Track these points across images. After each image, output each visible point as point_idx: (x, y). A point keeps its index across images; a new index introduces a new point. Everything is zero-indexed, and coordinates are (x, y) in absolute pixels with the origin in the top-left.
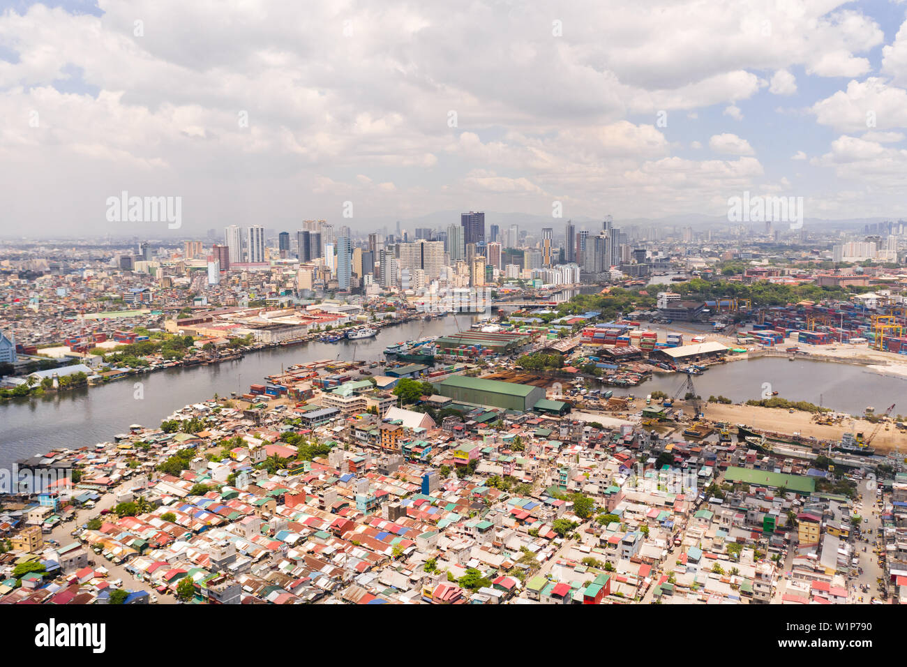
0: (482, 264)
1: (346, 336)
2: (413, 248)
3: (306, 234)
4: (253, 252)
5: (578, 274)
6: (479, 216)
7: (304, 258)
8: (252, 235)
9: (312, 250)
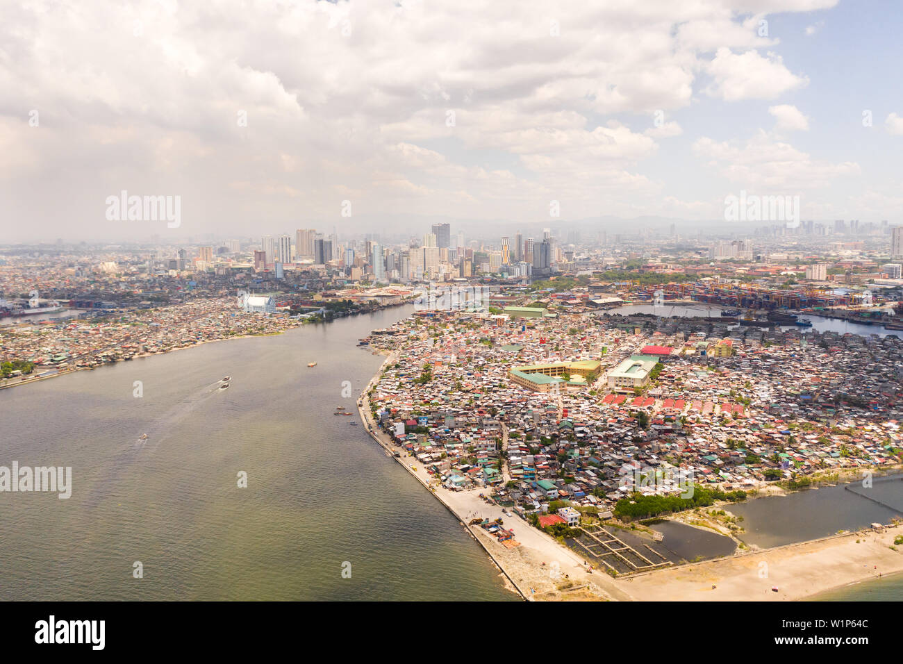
2: (418, 252)
3: (321, 242)
4: (283, 256)
5: (530, 269)
6: (447, 226)
7: (319, 260)
8: (282, 243)
9: (326, 254)
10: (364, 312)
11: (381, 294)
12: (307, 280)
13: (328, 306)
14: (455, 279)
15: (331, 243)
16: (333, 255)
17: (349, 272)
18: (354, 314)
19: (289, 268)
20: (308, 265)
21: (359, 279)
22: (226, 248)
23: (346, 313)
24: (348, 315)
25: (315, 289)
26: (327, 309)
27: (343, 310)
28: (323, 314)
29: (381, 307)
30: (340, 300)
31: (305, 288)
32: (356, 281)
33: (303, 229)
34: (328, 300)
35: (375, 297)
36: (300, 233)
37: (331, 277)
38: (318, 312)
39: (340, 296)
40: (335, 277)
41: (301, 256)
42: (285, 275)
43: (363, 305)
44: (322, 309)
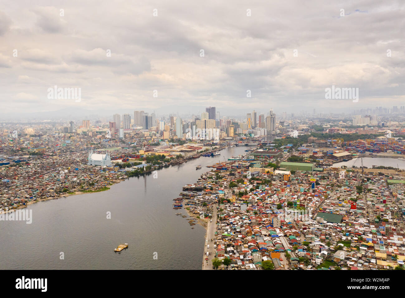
0: (233, 128)
1: (213, 154)
2: (202, 122)
3: (147, 117)
4: (125, 124)
5: (266, 132)
6: (214, 109)
7: (145, 127)
8: (125, 117)
9: (149, 123)
10: (173, 165)
11: (183, 149)
12: (137, 139)
13: (148, 160)
14: (225, 138)
15: (152, 117)
16: (153, 124)
17: (162, 134)
18: (166, 167)
19: (128, 132)
20: (140, 130)
21: (168, 138)
22: (100, 121)
23: (161, 165)
24: (162, 167)
25: (141, 145)
26: (147, 163)
27: (158, 163)
28: (143, 168)
29: (185, 160)
30: (157, 154)
31: (135, 144)
32: (166, 139)
33: (138, 111)
34: (148, 154)
35: (179, 152)
36: (136, 113)
37: (152, 137)
38: (140, 166)
39: (156, 151)
40: (154, 137)
41: (135, 125)
42: (125, 136)
43: (172, 158)
44: (144, 162)
